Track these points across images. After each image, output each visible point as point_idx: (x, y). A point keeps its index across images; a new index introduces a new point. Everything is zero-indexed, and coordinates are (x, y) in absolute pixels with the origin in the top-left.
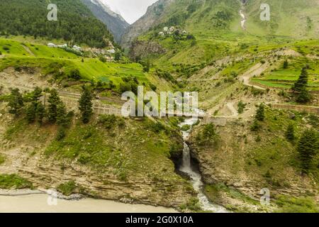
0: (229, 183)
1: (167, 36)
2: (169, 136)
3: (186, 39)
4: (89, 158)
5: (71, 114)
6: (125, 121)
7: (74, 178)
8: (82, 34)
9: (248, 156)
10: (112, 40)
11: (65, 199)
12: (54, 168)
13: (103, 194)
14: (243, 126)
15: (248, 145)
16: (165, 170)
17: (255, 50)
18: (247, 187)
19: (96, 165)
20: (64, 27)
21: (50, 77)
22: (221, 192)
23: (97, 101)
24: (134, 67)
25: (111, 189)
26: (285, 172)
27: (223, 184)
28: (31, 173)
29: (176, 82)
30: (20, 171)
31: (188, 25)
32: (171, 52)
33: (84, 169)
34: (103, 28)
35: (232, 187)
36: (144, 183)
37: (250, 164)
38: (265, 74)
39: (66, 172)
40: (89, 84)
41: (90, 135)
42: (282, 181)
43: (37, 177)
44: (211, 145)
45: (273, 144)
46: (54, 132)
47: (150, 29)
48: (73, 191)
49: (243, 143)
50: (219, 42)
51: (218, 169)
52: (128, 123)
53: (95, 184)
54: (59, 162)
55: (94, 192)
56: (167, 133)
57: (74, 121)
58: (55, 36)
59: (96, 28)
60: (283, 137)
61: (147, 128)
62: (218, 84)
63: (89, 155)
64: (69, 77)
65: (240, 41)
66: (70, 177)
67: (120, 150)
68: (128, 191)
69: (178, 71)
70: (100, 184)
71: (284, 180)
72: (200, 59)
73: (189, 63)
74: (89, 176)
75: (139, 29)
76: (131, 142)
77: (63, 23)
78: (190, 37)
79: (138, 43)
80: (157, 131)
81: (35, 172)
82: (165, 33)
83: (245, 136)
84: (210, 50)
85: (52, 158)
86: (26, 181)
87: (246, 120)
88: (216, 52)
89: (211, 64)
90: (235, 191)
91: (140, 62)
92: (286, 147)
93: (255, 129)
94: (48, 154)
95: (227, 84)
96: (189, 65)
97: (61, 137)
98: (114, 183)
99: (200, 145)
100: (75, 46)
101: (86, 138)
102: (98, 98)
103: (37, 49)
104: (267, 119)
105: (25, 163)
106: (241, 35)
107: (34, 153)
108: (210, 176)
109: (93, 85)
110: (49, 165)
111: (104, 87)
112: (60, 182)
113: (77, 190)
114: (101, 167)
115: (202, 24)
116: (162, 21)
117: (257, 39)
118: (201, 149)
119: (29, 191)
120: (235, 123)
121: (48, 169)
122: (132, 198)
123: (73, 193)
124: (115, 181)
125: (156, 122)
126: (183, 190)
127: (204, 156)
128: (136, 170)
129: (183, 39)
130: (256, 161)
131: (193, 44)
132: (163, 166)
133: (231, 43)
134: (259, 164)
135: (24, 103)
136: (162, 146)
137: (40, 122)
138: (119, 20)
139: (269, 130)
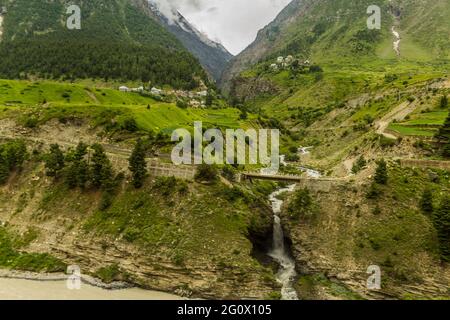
0: (331, 274)
1: (281, 69)
2: (250, 205)
3: (309, 72)
4: (137, 233)
5: (121, 176)
6: (189, 185)
7: (118, 260)
8: (165, 73)
9: (361, 234)
10: (204, 78)
11: (103, 287)
12: (93, 246)
13: (153, 283)
14: (355, 191)
15: (360, 219)
16: (236, 253)
17: (405, 83)
18: (357, 280)
19: (146, 243)
20: (143, 64)
21: (101, 129)
22: (318, 287)
23: (156, 159)
24: (228, 114)
25: (164, 276)
26: (415, 260)
27: (322, 275)
28: (66, 253)
29: (289, 133)
30: (53, 249)
31: (315, 52)
32: (286, 92)
33: (130, 248)
34: (194, 63)
35: (335, 280)
36: (207, 269)
37: (362, 246)
38: (412, 117)
39: (109, 252)
40: (146, 137)
41: (141, 204)
42: (409, 272)
43: (73, 257)
44: (307, 218)
45: (400, 218)
46: (97, 199)
47: (260, 61)
48: (115, 278)
49: (354, 217)
50: (357, 73)
51: (315, 253)
52: (192, 189)
53: (143, 268)
54: (100, 239)
55: (141, 280)
56: (246, 202)
57: (123, 186)
58: (131, 77)
59: (184, 64)
60: (416, 208)
61: (218, 194)
62: (345, 134)
63: (137, 230)
64: (123, 129)
65: (389, 70)
66: (112, 259)
67: (178, 224)
68: (187, 280)
69: (293, 117)
70: (150, 269)
71: (413, 271)
72: (326, 99)
73: (311, 106)
74: (135, 259)
75: (246, 61)
76: (194, 213)
77: (140, 59)
78: (315, 69)
79: (241, 80)
80: (232, 200)
81: (71, 251)
82: (279, 65)
83: (357, 206)
84: (342, 86)
85: (92, 233)
86: (60, 262)
87: (361, 183)
88: (351, 88)
89: (341, 106)
90: (339, 285)
91: (238, 107)
92: (420, 223)
93: (373, 195)
94: (87, 228)
95: (357, 133)
96: (311, 108)
97: (106, 206)
98: (168, 269)
99: (293, 219)
100: (154, 88)
101: (136, 208)
102: (156, 156)
103: (104, 94)
104: (392, 182)
105: (60, 239)
106: (393, 62)
107: (71, 227)
108: (306, 263)
109: (151, 138)
110: (87, 243)
111: (166, 141)
112: (101, 265)
113: (120, 277)
114: (152, 247)
115: (335, 49)
116: (277, 49)
117: (416, 67)
118: (294, 225)
119: (62, 275)
120: (345, 188)
121: (86, 248)
122: (190, 290)
123: (115, 280)
124: (169, 266)
125: (231, 186)
126: (260, 280)
127: (297, 235)
128: (197, 251)
129: (304, 73)
130: (372, 242)
131: (318, 79)
132: (235, 247)
133: (375, 75)
134: (376, 247)
135: (66, 164)
136: (238, 220)
137: (83, 187)
138: (220, 50)
139: (394, 198)
